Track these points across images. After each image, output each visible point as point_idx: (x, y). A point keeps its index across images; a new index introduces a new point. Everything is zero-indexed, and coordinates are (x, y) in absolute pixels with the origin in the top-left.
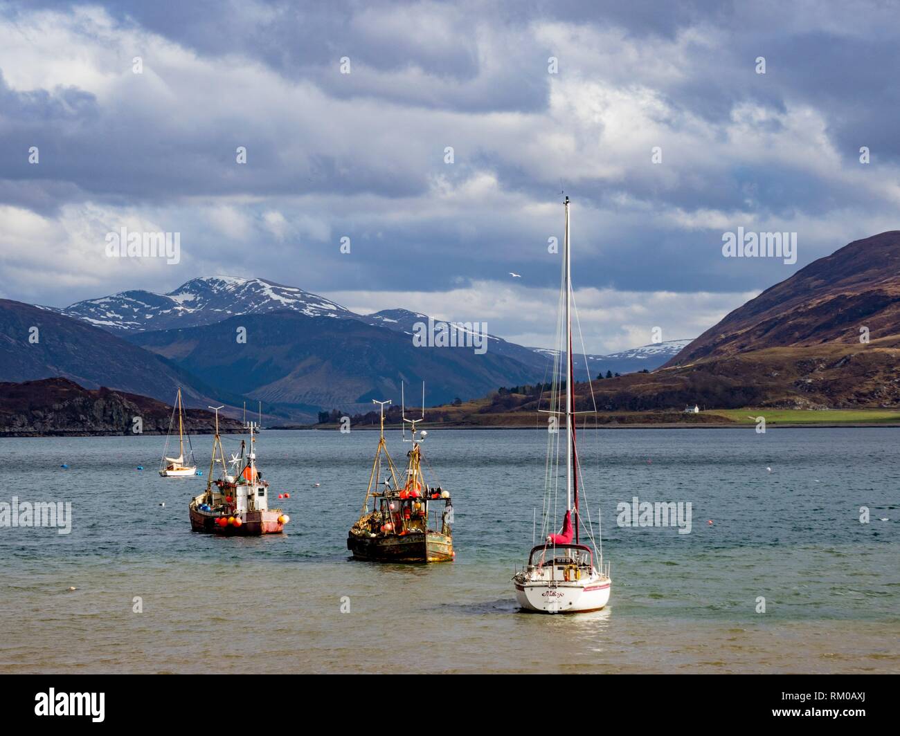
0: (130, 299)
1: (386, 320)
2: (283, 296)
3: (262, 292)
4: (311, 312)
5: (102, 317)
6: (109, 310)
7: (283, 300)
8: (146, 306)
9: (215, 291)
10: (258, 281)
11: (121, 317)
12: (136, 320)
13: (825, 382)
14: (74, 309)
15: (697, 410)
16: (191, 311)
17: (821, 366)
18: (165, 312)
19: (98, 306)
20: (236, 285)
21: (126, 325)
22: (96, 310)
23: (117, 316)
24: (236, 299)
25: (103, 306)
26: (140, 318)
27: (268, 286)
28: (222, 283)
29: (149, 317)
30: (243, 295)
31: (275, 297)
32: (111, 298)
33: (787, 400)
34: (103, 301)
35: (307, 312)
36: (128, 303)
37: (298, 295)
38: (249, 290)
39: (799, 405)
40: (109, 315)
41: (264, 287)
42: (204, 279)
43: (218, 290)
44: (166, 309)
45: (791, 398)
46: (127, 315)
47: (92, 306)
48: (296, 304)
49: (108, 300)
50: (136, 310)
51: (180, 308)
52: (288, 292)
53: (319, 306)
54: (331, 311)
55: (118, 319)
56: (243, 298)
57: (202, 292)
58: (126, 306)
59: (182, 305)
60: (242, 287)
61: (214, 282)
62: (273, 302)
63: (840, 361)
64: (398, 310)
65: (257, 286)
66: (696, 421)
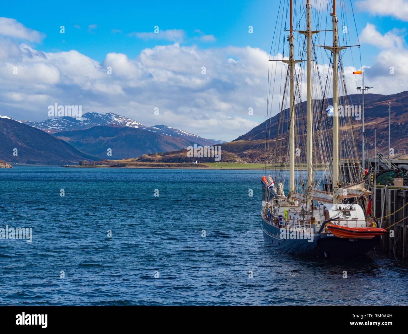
0: (64, 119)
1: (157, 129)
2: (119, 119)
3: (112, 117)
4: (129, 125)
5: (54, 125)
6: (56, 123)
7: (119, 121)
8: (70, 122)
9: (95, 117)
10: (110, 114)
11: (61, 126)
12: (66, 127)
13: (251, 154)
14: (44, 123)
15: (196, 162)
16: (86, 124)
17: (252, 147)
18: (77, 124)
19: (53, 121)
20: (102, 115)
21: (61, 129)
22: (52, 123)
23: (59, 125)
24: (102, 120)
25: (54, 121)
26: (68, 126)
27: (114, 115)
28: (98, 114)
29: (71, 126)
30: (104, 119)
31: (116, 119)
32: (57, 119)
33: (233, 160)
34: (54, 120)
35: (127, 125)
36: (63, 120)
37: (125, 119)
38: (107, 117)
39: (237, 161)
40: (56, 125)
41: (112, 116)
42: (91, 113)
43: (96, 117)
44: (77, 123)
45: (235, 159)
46: (63, 125)
47: (50, 121)
48: (123, 122)
49: (56, 119)
50: (66, 123)
51: (82, 123)
52: (121, 118)
53: (132, 123)
54: (136, 125)
55: (60, 126)
56: (105, 120)
57: (90, 117)
58: (63, 122)
59: (83, 122)
60: (105, 116)
61: (95, 113)
62: (115, 121)
63: (258, 146)
64: (162, 125)
65: (110, 115)
66: (196, 167)
